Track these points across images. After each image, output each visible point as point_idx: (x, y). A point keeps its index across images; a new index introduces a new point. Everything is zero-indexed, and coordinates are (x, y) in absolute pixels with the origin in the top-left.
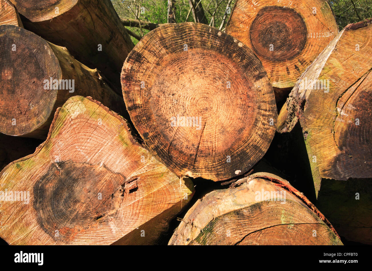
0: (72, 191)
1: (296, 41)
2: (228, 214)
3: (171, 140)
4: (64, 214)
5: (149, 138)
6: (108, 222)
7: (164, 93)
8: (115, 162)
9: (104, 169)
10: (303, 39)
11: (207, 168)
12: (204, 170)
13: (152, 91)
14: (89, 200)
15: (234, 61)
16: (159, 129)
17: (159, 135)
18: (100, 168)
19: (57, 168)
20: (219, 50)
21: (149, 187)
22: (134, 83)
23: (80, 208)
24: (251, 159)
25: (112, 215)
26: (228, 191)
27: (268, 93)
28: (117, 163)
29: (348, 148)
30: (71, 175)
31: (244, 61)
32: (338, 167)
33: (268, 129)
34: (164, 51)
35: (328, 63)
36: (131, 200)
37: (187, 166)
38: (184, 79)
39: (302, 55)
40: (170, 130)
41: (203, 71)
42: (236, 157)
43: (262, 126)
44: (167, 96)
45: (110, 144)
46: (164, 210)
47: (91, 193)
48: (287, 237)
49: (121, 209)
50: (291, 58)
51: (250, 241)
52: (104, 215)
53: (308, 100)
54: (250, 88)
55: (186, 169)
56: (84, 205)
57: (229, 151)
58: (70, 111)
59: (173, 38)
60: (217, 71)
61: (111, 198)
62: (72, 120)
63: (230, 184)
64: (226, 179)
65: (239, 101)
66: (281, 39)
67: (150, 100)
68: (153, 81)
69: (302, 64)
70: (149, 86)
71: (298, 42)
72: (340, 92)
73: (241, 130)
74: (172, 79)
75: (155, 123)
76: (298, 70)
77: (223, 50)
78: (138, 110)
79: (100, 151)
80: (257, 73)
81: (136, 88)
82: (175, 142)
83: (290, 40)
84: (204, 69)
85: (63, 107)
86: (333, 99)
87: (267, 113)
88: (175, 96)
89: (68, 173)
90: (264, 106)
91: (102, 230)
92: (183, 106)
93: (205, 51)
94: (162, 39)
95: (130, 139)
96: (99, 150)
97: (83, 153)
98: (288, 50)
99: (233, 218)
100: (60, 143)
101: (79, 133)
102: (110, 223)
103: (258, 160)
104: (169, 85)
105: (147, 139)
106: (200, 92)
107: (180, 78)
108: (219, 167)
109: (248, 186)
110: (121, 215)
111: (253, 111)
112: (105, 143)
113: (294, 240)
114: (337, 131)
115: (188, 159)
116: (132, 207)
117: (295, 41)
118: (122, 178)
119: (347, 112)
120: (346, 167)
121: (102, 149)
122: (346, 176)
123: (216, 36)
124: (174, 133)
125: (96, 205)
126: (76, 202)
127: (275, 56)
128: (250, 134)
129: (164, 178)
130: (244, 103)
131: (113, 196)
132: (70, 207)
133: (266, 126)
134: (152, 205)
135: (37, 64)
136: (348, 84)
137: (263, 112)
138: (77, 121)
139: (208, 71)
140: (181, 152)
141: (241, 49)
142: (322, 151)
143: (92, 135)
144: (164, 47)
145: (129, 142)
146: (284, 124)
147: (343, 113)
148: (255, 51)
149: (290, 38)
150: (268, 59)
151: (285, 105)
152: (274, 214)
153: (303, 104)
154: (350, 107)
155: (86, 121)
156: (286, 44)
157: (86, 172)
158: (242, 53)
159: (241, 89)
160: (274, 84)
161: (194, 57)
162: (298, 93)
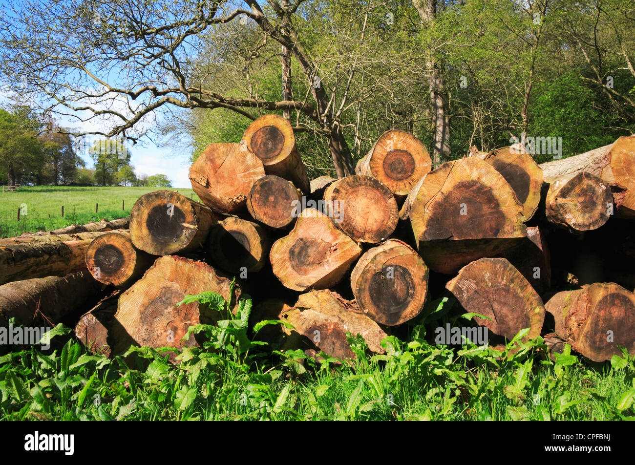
0: (307, 252)
2: (381, 252)
3: (353, 226)
4: (303, 263)
6: (324, 265)
9: (322, 241)
10: (413, 167)
11: (369, 238)
14: (315, 255)
15: (379, 191)
16: (348, 222)
17: (348, 224)
18: (319, 241)
19: (300, 241)
21: (342, 248)
23: (311, 259)
24: (388, 233)
25: (326, 262)
26: (379, 247)
27: (394, 204)
28: (327, 238)
29: (430, 227)
30: (306, 244)
31: (384, 191)
33: (395, 220)
34: (349, 188)
35: (420, 189)
36: (334, 255)
37: (361, 237)
38: (358, 199)
39: (413, 176)
40: (353, 222)
41: (366, 196)
42: (382, 232)
43: (392, 219)
44: (351, 207)
45: (324, 229)
47: (316, 252)
49: (330, 259)
50: (407, 178)
51: (390, 262)
52: (322, 262)
54: (386, 202)
55: (360, 239)
56: (313, 258)
57: (378, 230)
58: (305, 215)
59: (352, 182)
60: (372, 196)
62: (306, 219)
63: (380, 244)
64: (378, 242)
65: (382, 208)
66: (401, 168)
69: (413, 181)
71: (410, 169)
72: (426, 202)
73: (383, 221)
74: (353, 200)
76: (410, 185)
77: (374, 187)
79: (319, 233)
80: (389, 196)
85: (302, 213)
86: (423, 205)
87: (394, 213)
88: (354, 207)
90: (393, 210)
91: (321, 269)
92: (358, 211)
93: (367, 187)
94: (348, 182)
97: (311, 234)
98: (405, 174)
99: (383, 254)
101: (310, 225)
103: (391, 233)
104: (352, 202)
105: (343, 226)
106: (365, 205)
107: (356, 199)
108: (374, 237)
109: (388, 243)
110: (330, 262)
111: (388, 212)
112: (321, 229)
113: (405, 260)
114: (425, 219)
115: (361, 234)
116: (335, 258)
117: (408, 168)
118: (330, 245)
119: (429, 211)
120: (429, 235)
122: (429, 239)
123: (371, 180)
125: (318, 258)
126: (309, 256)
127: (397, 178)
128: (387, 222)
129: (349, 244)
130: (384, 209)
131: (326, 253)
132: (306, 259)
134: (344, 256)
135: (286, 194)
136: (429, 198)
137: (392, 213)
138: (308, 219)
139: (368, 196)
140: (358, 231)
142: (419, 229)
143: (316, 225)
144: (349, 186)
145: (332, 228)
146: (404, 216)
147: (427, 211)
148: (387, 175)
149: (406, 167)
150: (394, 179)
151: (404, 205)
152: (398, 252)
153: (411, 207)
154: (430, 208)
155: (313, 220)
156: (404, 170)
157: (313, 243)
158: (382, 187)
159: (383, 203)
160: (398, 193)
161: (362, 190)
162: (409, 202)
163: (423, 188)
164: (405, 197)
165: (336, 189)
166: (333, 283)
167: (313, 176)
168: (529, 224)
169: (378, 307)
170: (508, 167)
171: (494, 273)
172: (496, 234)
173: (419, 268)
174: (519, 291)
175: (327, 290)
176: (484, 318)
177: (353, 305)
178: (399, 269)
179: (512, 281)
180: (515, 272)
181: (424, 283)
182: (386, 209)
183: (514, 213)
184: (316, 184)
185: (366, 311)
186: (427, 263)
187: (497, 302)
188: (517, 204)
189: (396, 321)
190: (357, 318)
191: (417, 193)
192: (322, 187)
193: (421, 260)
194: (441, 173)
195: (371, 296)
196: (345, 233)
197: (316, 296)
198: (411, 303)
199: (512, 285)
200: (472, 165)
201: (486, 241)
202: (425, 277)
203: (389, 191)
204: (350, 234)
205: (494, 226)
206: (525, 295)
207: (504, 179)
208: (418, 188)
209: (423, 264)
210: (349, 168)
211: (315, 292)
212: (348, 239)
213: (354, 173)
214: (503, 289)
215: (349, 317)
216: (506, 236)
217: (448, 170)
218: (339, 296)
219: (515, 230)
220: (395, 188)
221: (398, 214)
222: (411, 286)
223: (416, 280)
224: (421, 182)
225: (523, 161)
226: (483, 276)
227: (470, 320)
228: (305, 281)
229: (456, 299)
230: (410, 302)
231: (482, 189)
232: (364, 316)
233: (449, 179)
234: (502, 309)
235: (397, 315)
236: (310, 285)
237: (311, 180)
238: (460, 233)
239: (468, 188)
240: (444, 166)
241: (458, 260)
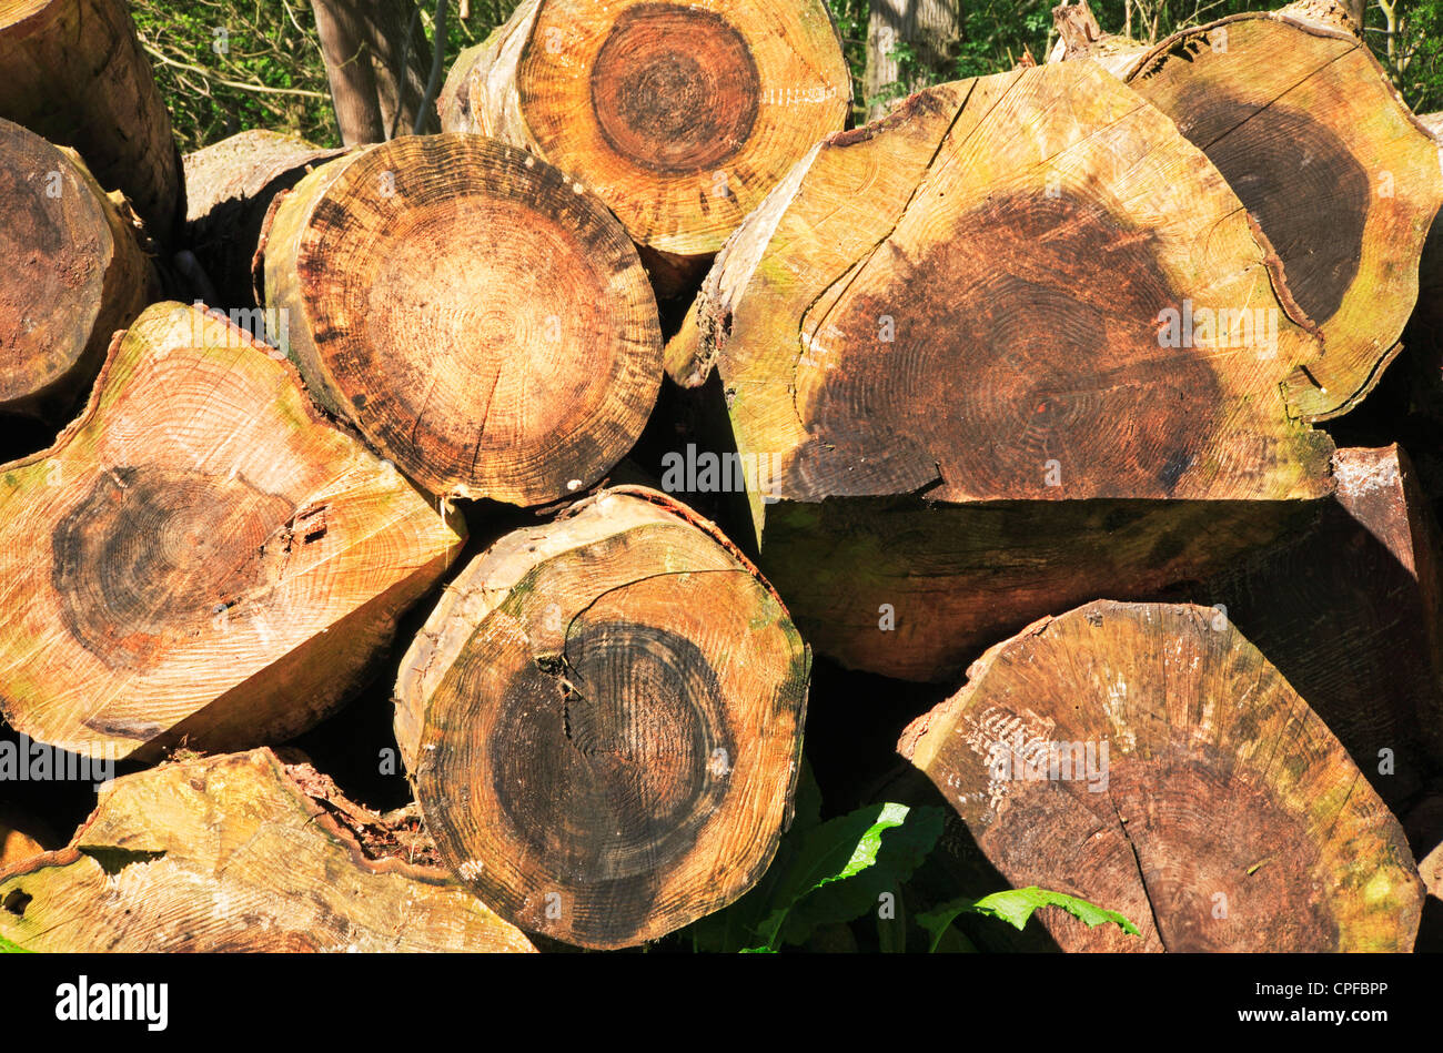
0: (157, 542)
1: (729, 114)
2: (563, 555)
3: (419, 411)
4: (134, 601)
5: (366, 408)
6: (249, 616)
7: (400, 300)
8: (267, 468)
9: (240, 484)
10: (748, 107)
11: (503, 476)
12: (496, 480)
13: (371, 295)
14: (201, 562)
15: (564, 228)
16: (389, 387)
17: (390, 399)
18: (228, 484)
19: (116, 483)
20: (530, 201)
21: (356, 528)
22: (328, 276)
23: (176, 585)
24: (605, 454)
25: (260, 600)
26: (554, 526)
27: (641, 302)
28: (273, 469)
29: (826, 428)
30: (153, 501)
31: (588, 227)
32: (803, 473)
33: (643, 385)
34: (399, 201)
35: (784, 227)
36: (309, 561)
37: (456, 472)
38: (449, 267)
39: (746, 155)
40: (416, 389)
41: (491, 249)
42: (569, 450)
43: (628, 379)
44: (408, 308)
45: (254, 422)
46: (391, 583)
47: (207, 545)
48: (678, 597)
49: (282, 583)
50: (713, 165)
51: (607, 606)
52: (240, 599)
53: (737, 316)
54: (601, 290)
55: (454, 480)
56: (188, 577)
57: (553, 437)
58: (151, 339)
59: (420, 169)
60: (525, 250)
61: (257, 558)
62: (156, 362)
63: (557, 512)
64: (547, 501)
65: (577, 321)
66: (685, 107)
67: (368, 319)
68: (374, 272)
69: (745, 183)
70: (365, 285)
71: (735, 116)
72: (809, 298)
73: (582, 387)
74: (420, 269)
75: (379, 373)
76: (734, 201)
77: (538, 201)
78: (339, 341)
79: (229, 440)
80: (617, 255)
81: (335, 289)
82: (427, 417)
83: (711, 110)
84: (495, 245)
85: (132, 331)
86: (794, 313)
87: (641, 349)
88: (426, 308)
89: (145, 497)
90: (632, 332)
91: (235, 638)
92: (447, 333)
93: (496, 203)
94: (395, 171)
95: (307, 410)
96: (227, 437)
97: (184, 446)
98: (705, 139)
99: (573, 564)
100: (125, 420)
101: (174, 395)
102: (254, 619)
103: (621, 456)
104: (412, 282)
105: (362, 409)
106: (485, 297)
107: (439, 266)
108: (530, 474)
109: (599, 509)
110: (283, 598)
111: (608, 344)
112: (241, 419)
113: (690, 602)
114: (803, 388)
115: (459, 456)
116: (310, 579)
117: (724, 112)
118: (286, 507)
119: (825, 342)
120: (820, 472)
121: (234, 435)
122: (821, 491)
123: (520, 168)
124: (426, 395)
125: (220, 576)
126: (166, 569)
127: (665, 159)
128: (601, 398)
129: (392, 505)
130: (588, 324)
131: (262, 552)
132: (150, 583)
133: (637, 379)
134: (362, 573)
135: (40, 214)
136: (827, 277)
137: (630, 346)
138: (168, 365)
139: (504, 250)
140: (443, 440)
141: (579, 198)
142: (767, 436)
143: (209, 400)
144: (399, 191)
145: (303, 417)
146: (692, 363)
147: (815, 346)
148: (608, 141)
149: (711, 102)
150: (646, 167)
151: (693, 309)
152: (652, 553)
153: (728, 320)
154: (832, 331)
155: (192, 366)
156: (699, 123)
157: (192, 494)
158: (582, 208)
159: (580, 293)
160: (663, 243)
161: (469, 217)
162: (719, 292)
163: (798, 224)
164: (704, 263)
165: (326, 202)
166: (296, 717)
167: (204, 124)
168: (1350, 429)
169: (537, 846)
170: (1255, 125)
171: (1156, 685)
172: (1170, 480)
173: (763, 644)
174: (1283, 781)
175: (260, 755)
176: (1093, 918)
177: (401, 836)
178: (653, 647)
179: (1247, 727)
180: (1265, 682)
181: (787, 722)
182: (596, 323)
183: (1272, 370)
184: (222, 172)
185: (471, 869)
186: (803, 620)
187: (1167, 838)
188: (1289, 320)
189: (630, 927)
190: (419, 908)
191: (763, 245)
192: (252, 191)
193: (773, 600)
194: (894, 146)
195: (498, 787)
196: (371, 448)
197: (200, 787)
198: (714, 827)
199: (1245, 751)
200: (1063, 106)
201: (1118, 514)
202: (788, 690)
203: (617, 229)
204: (401, 451)
205: (1162, 437)
206: (1317, 804)
207: (1225, 186)
208: (771, 215)
209: (782, 624)
210: (408, 95)
211: (193, 763)
212: (388, 477)
213: (432, 124)
214: (1198, 767)
215: (378, 902)
216: (1220, 492)
217: (936, 128)
218: (326, 786)
219: (1273, 461)
220: (647, 215)
221: (659, 358)
222: (717, 735)
223: (743, 707)
224: (789, 188)
225: (1337, 96)
226: (1096, 697)
227: (1020, 925)
228: (138, 702)
229: (952, 812)
230: (705, 821)
231: (1106, 239)
232: (460, 896)
233: (939, 177)
234: (1188, 876)
235: (636, 894)
236: (165, 725)
237: (192, 146)
238: (983, 469)
239: (1034, 233)
240: (914, 108)
241: (969, 608)
